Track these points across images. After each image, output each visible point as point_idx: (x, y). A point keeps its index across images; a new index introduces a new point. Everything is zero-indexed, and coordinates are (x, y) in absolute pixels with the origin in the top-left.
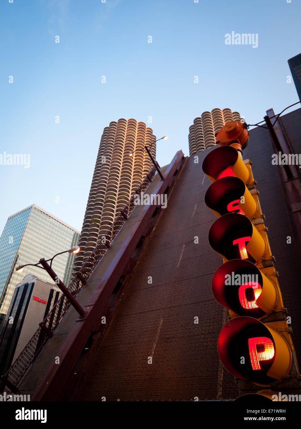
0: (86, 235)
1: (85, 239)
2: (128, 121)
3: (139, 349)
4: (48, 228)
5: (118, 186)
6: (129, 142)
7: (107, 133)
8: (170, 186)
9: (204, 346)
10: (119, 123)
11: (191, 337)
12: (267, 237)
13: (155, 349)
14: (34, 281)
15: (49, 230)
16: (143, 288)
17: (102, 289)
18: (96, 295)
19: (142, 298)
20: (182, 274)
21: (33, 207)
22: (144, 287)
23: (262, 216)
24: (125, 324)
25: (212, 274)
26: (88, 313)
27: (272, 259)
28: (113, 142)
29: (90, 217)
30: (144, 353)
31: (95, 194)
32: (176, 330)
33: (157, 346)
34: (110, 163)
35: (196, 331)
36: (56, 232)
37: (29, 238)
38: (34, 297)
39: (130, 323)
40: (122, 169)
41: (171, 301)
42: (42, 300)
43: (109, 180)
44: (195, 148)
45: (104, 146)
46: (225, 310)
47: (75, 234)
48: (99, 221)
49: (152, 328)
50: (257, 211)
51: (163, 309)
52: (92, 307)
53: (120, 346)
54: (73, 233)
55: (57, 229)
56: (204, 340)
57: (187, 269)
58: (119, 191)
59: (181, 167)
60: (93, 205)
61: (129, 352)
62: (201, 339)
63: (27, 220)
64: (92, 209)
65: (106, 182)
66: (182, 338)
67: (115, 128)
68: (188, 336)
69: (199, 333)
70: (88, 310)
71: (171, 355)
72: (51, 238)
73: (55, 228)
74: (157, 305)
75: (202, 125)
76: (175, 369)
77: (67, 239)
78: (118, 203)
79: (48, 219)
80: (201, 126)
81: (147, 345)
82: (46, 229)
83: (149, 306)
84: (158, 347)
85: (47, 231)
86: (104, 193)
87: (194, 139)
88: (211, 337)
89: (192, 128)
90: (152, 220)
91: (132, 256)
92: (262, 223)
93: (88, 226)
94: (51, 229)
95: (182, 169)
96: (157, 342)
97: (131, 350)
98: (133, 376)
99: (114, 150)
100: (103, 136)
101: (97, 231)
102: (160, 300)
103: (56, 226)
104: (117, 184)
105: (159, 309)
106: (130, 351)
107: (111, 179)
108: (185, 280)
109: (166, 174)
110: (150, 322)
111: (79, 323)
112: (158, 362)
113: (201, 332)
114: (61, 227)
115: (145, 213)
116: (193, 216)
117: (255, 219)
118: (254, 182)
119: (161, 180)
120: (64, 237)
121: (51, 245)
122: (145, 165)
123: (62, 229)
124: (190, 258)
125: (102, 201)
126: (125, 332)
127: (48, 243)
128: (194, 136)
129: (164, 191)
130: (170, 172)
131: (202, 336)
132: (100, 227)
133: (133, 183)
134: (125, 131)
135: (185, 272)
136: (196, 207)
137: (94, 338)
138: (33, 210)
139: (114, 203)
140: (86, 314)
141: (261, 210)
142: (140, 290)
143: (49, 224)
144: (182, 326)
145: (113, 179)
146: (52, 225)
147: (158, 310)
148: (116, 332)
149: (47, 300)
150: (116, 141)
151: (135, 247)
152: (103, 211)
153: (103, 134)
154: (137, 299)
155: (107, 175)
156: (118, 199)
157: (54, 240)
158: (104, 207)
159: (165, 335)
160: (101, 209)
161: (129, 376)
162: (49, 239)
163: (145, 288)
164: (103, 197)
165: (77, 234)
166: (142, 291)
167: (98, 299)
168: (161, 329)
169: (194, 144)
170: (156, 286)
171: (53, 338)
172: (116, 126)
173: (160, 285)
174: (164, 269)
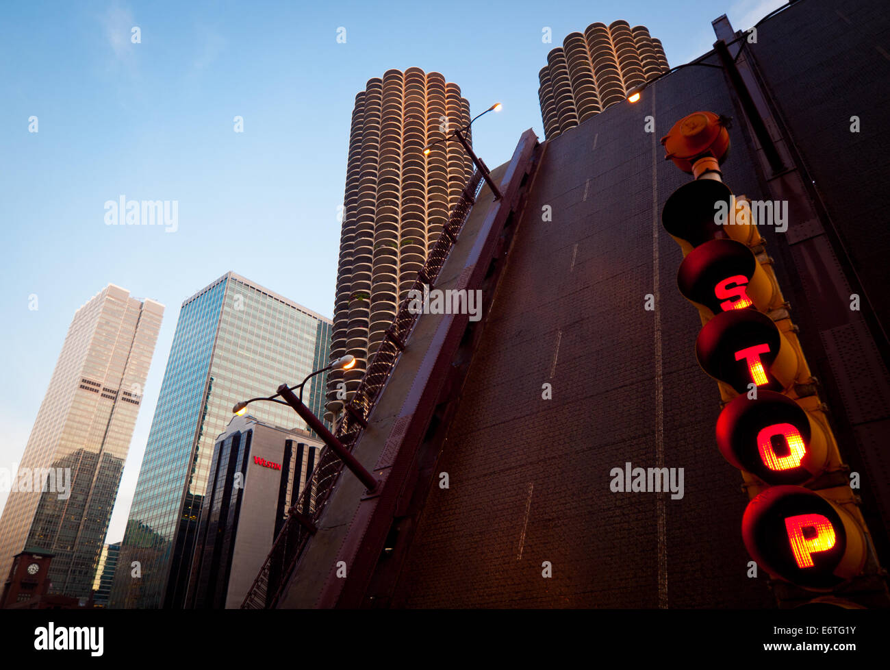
0: (345, 325)
1: (343, 334)
2: (406, 74)
3: (493, 545)
4: (264, 317)
5: (399, 218)
6: (411, 120)
7: (363, 105)
8: (514, 210)
9: (624, 529)
10: (385, 81)
11: (593, 514)
12: (798, 342)
13: (525, 542)
14: (252, 426)
15: (266, 322)
16: (484, 426)
17: (403, 435)
18: (393, 446)
19: (485, 446)
20: (562, 391)
21: (229, 278)
22: (487, 423)
23: (786, 305)
24: (457, 498)
25: (625, 388)
26: (383, 483)
27: (811, 382)
28: (378, 123)
29: (348, 288)
30: (503, 552)
31: (352, 239)
32: (563, 504)
33: (527, 535)
34: (376, 169)
35: (604, 502)
36: (282, 325)
37: (229, 342)
38: (255, 457)
39: (469, 495)
40: (404, 181)
41: (546, 447)
42: (271, 463)
43: (378, 206)
44: (556, 119)
45: (360, 135)
46: (659, 458)
47: (319, 326)
48: (368, 294)
49: (512, 502)
50: (774, 296)
51: (531, 463)
52: (389, 471)
53: (454, 541)
54: (316, 323)
55: (282, 317)
56: (622, 519)
57: (572, 380)
58: (402, 228)
59: (534, 166)
60: (350, 263)
61: (474, 552)
62: (616, 516)
63: (220, 306)
64: (349, 271)
65: (373, 212)
66: (577, 518)
67: (380, 94)
68: (589, 512)
69: (610, 506)
70: (381, 476)
71: (559, 552)
72: (274, 338)
73: (278, 315)
74: (519, 458)
75: (567, 65)
76: (569, 578)
77: (306, 336)
78: (402, 252)
79: (261, 298)
80: (565, 68)
81: (508, 536)
82: (260, 320)
83: (502, 459)
84: (530, 538)
85: (263, 325)
86: (371, 235)
87: (551, 98)
88: (636, 511)
89: (544, 74)
90: (486, 285)
91: (453, 364)
92: (785, 318)
93: (346, 307)
94: (270, 320)
95: (538, 169)
96: (528, 529)
97: (476, 548)
98: (487, 595)
99: (382, 142)
100: (355, 113)
101: (366, 314)
102: (522, 446)
103: (281, 312)
104: (396, 213)
105: (523, 465)
106: (474, 550)
107: (381, 204)
108: (570, 403)
109: (506, 185)
110: (509, 491)
111: (369, 502)
112: (534, 567)
113: (615, 504)
114: (290, 314)
115: (471, 273)
116: (572, 269)
117: (773, 310)
118: (762, 240)
119: (496, 200)
120: (298, 332)
121: (274, 351)
122: (450, 165)
123: (292, 318)
124: (575, 358)
125: (370, 252)
126: (460, 514)
127: (269, 349)
128: (550, 92)
129: (505, 222)
130: (513, 179)
131: (618, 512)
132: (371, 306)
133: (429, 208)
134: (401, 98)
135: (569, 387)
136: (575, 250)
137: (399, 529)
138: (230, 284)
139: (395, 254)
140: (380, 485)
141: (781, 294)
142: (479, 430)
143: (265, 309)
144: (574, 494)
145: (387, 203)
146: (271, 312)
147: (520, 466)
148: (441, 515)
149: (280, 461)
150: (384, 121)
151: (458, 345)
152: (374, 274)
153: (356, 109)
154: (476, 448)
155: (373, 197)
156: (402, 245)
157: (280, 341)
158: (375, 264)
159: (542, 514)
160: (369, 269)
161: (480, 596)
162: (270, 341)
163: (489, 425)
164: (371, 244)
165: (326, 324)
166: (483, 432)
167: (398, 454)
168: (531, 503)
169: (553, 110)
170: (512, 420)
171: (318, 536)
172: (380, 87)
173: (520, 418)
174: (523, 385)
